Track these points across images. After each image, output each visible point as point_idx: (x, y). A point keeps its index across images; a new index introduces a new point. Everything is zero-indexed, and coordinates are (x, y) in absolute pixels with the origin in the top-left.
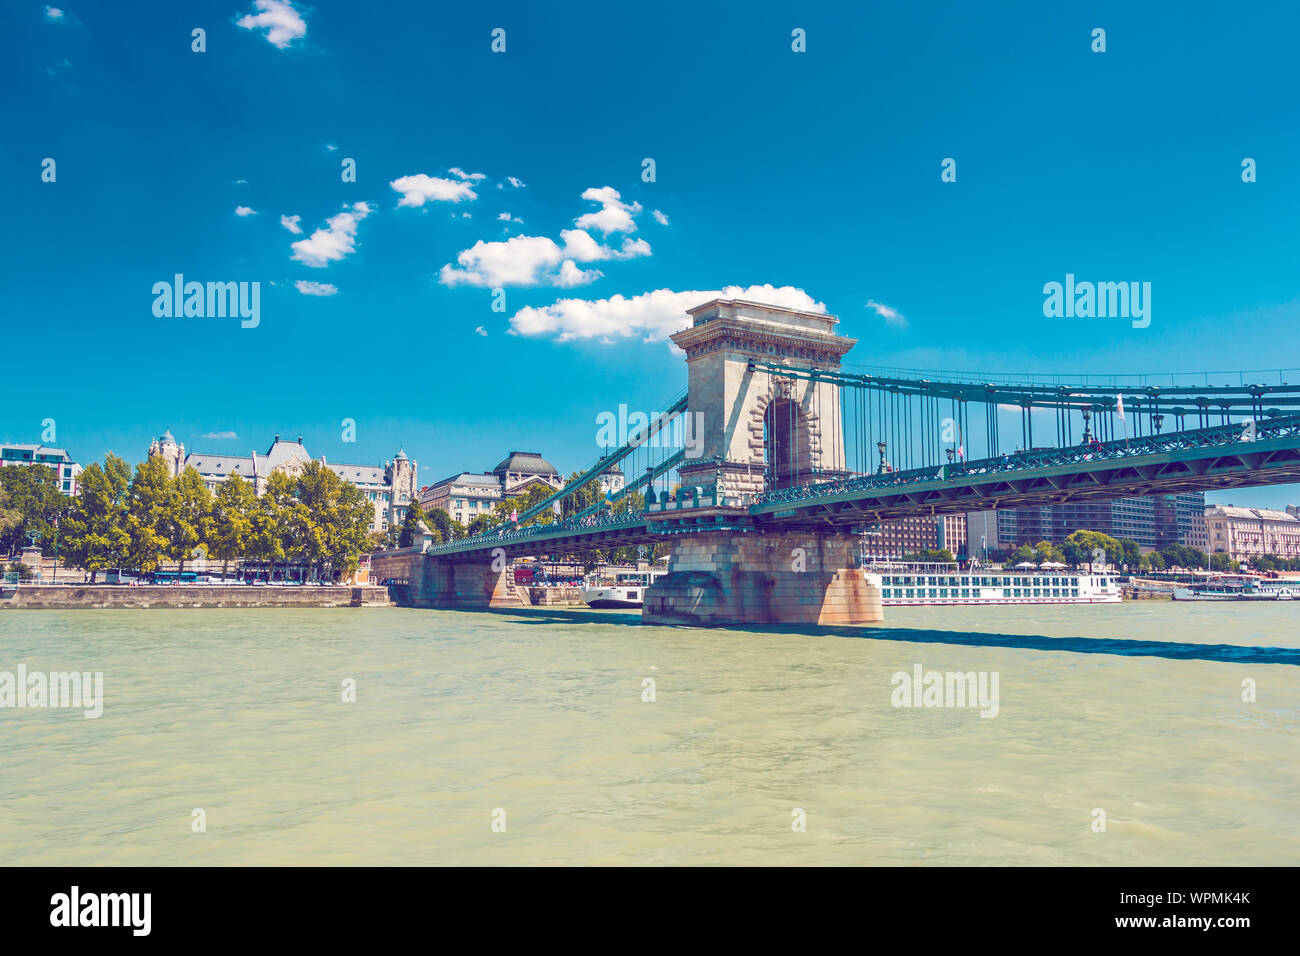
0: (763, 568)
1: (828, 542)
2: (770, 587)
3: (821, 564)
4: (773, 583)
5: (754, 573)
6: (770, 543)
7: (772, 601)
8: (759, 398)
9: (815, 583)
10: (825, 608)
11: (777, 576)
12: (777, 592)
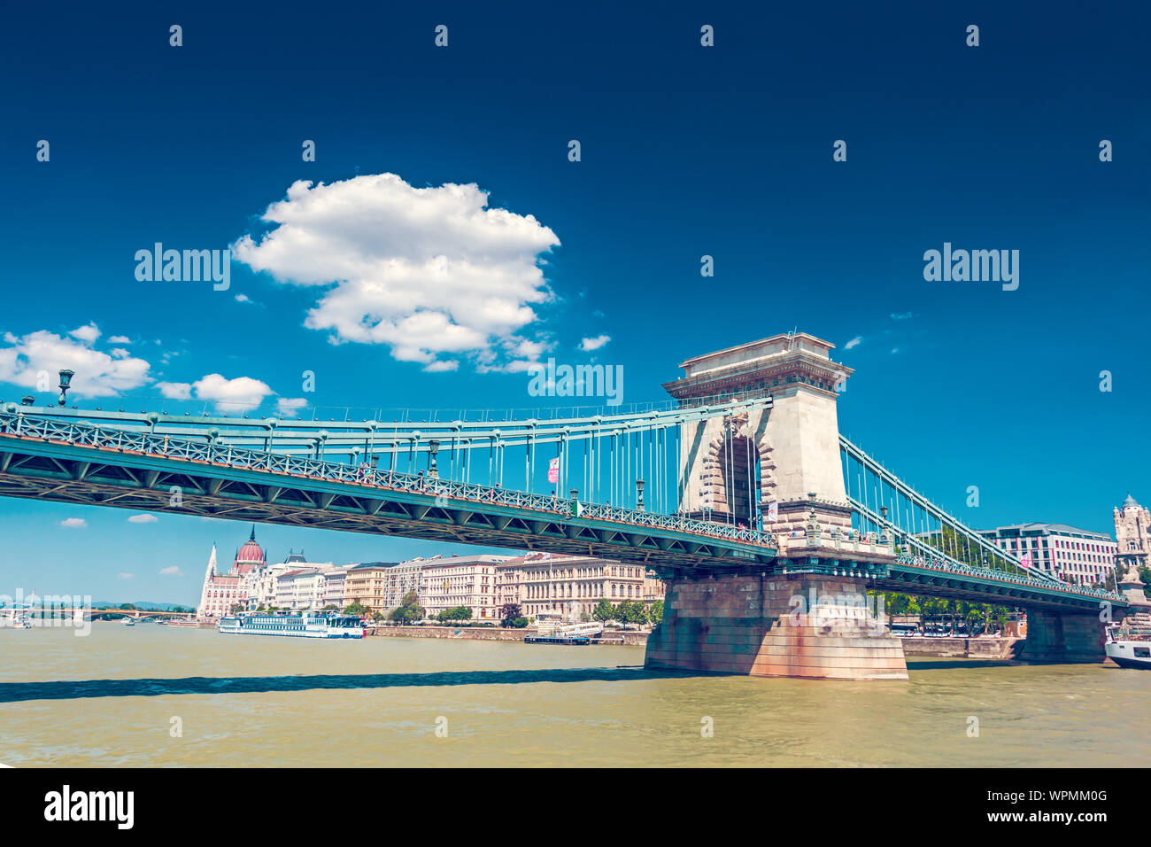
0: (699, 614)
1: (771, 584)
2: (704, 633)
3: (761, 608)
4: (707, 629)
5: (691, 619)
6: (708, 589)
7: (705, 648)
8: (711, 445)
9: (753, 630)
10: (760, 659)
11: (711, 622)
12: (709, 638)
